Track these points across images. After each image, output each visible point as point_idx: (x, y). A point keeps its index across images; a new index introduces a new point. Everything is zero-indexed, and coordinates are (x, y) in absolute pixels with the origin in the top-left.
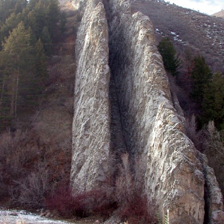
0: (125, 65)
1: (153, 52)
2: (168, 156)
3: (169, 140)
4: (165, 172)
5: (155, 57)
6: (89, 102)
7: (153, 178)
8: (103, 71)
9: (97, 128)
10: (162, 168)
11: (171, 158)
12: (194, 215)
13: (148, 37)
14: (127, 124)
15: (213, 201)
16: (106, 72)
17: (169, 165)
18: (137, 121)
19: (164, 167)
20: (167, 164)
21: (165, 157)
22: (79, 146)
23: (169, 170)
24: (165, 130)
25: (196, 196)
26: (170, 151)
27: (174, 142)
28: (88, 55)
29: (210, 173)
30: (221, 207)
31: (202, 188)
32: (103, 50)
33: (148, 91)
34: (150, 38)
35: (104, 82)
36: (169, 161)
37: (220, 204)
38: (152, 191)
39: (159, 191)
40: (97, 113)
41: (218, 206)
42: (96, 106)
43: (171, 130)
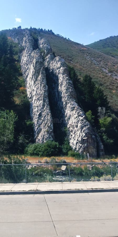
0: (53, 84)
1: (69, 80)
2: (81, 131)
3: (81, 124)
4: (80, 137)
5: (70, 83)
6: (40, 103)
7: (75, 139)
8: (45, 88)
9: (45, 116)
10: (79, 135)
11: (83, 131)
12: (93, 154)
13: (65, 71)
14: (57, 113)
15: (100, 148)
16: (47, 89)
17: (82, 134)
18: (63, 112)
19: (80, 135)
20: (81, 133)
21: (80, 131)
22: (37, 124)
23: (82, 136)
24: (78, 119)
25: (93, 147)
26: (82, 128)
27: (83, 124)
28: (34, 78)
29: (98, 137)
30: (104, 151)
31: (96, 143)
32: (44, 77)
33: (68, 99)
34: (66, 72)
35: (46, 94)
36: (82, 132)
37: (103, 150)
38: (75, 145)
39: (78, 145)
40: (45, 109)
41: (102, 150)
42: (44, 105)
43: (82, 119)
